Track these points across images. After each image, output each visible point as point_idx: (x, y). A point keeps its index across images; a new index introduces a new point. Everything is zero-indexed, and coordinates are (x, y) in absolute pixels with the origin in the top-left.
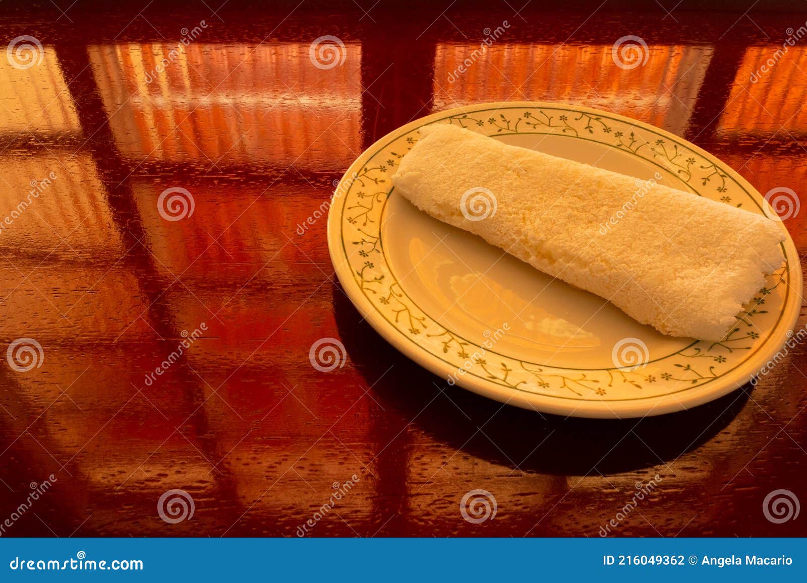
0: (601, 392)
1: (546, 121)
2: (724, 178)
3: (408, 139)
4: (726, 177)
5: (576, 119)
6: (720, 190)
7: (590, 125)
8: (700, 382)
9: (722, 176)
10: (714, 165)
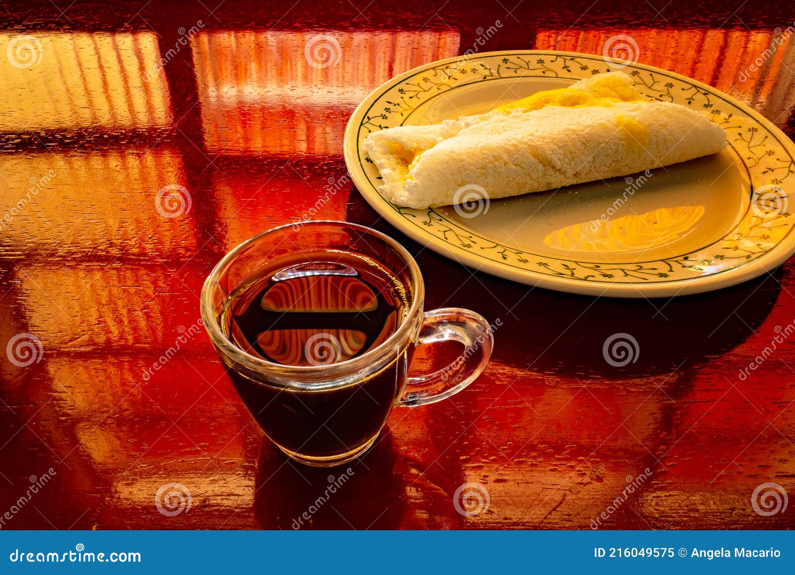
1: (525, 66)
2: (707, 96)
3: (400, 91)
4: (708, 94)
5: (552, 61)
6: (706, 106)
7: (567, 65)
9: (704, 94)
10: (694, 86)
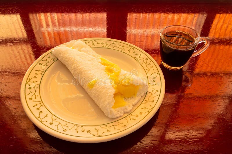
0: (125, 126)
8: (150, 111)
